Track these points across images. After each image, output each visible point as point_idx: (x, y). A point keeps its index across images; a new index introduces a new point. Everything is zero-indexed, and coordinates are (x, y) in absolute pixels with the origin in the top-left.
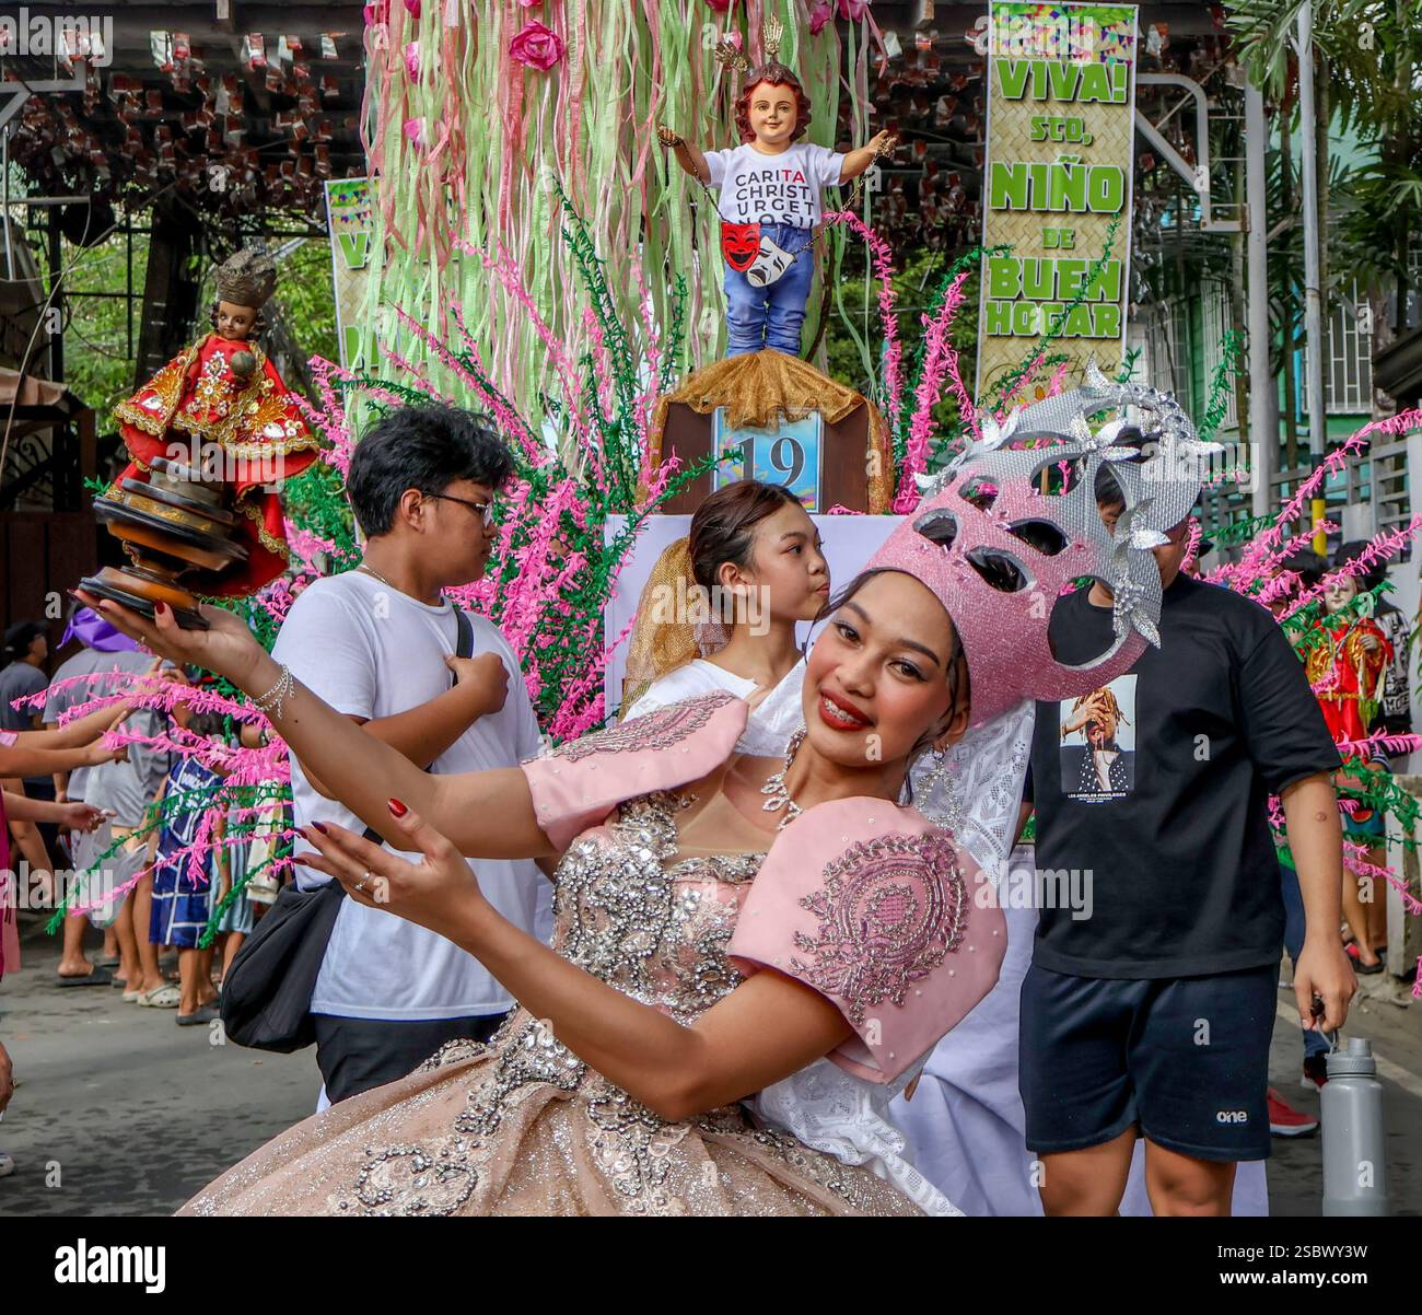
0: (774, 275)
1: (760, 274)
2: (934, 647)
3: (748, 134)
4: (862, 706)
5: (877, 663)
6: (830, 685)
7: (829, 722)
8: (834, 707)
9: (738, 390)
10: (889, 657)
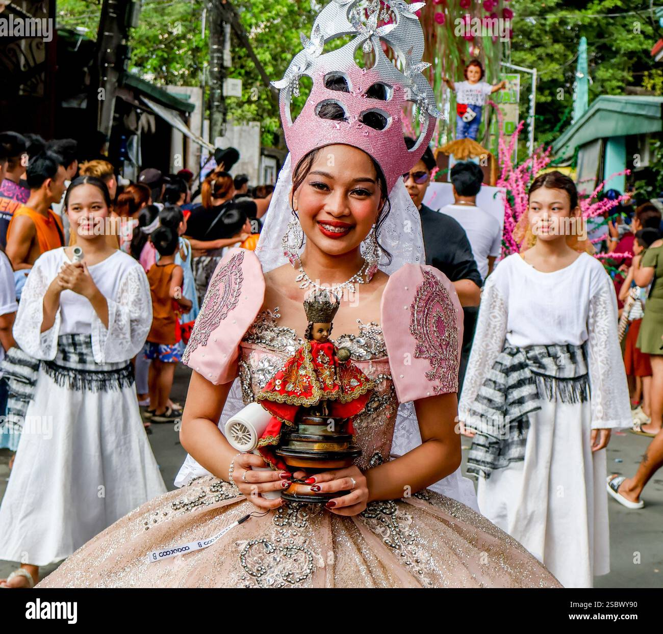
0: (470, 119)
1: (466, 118)
2: (370, 176)
3: (467, 78)
4: (348, 221)
5: (345, 196)
6: (323, 217)
7: (332, 236)
8: (332, 228)
9: (458, 149)
10: (349, 190)
